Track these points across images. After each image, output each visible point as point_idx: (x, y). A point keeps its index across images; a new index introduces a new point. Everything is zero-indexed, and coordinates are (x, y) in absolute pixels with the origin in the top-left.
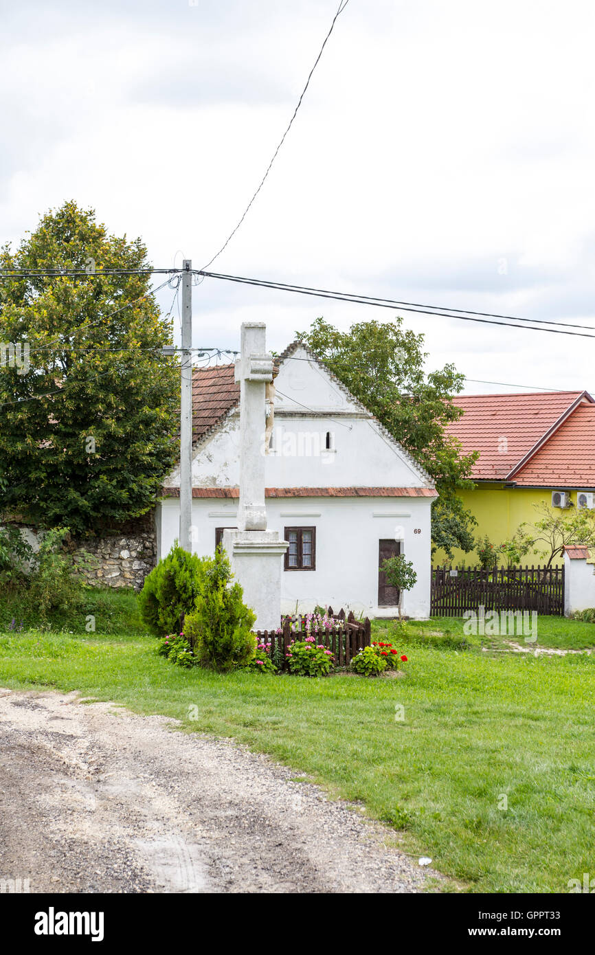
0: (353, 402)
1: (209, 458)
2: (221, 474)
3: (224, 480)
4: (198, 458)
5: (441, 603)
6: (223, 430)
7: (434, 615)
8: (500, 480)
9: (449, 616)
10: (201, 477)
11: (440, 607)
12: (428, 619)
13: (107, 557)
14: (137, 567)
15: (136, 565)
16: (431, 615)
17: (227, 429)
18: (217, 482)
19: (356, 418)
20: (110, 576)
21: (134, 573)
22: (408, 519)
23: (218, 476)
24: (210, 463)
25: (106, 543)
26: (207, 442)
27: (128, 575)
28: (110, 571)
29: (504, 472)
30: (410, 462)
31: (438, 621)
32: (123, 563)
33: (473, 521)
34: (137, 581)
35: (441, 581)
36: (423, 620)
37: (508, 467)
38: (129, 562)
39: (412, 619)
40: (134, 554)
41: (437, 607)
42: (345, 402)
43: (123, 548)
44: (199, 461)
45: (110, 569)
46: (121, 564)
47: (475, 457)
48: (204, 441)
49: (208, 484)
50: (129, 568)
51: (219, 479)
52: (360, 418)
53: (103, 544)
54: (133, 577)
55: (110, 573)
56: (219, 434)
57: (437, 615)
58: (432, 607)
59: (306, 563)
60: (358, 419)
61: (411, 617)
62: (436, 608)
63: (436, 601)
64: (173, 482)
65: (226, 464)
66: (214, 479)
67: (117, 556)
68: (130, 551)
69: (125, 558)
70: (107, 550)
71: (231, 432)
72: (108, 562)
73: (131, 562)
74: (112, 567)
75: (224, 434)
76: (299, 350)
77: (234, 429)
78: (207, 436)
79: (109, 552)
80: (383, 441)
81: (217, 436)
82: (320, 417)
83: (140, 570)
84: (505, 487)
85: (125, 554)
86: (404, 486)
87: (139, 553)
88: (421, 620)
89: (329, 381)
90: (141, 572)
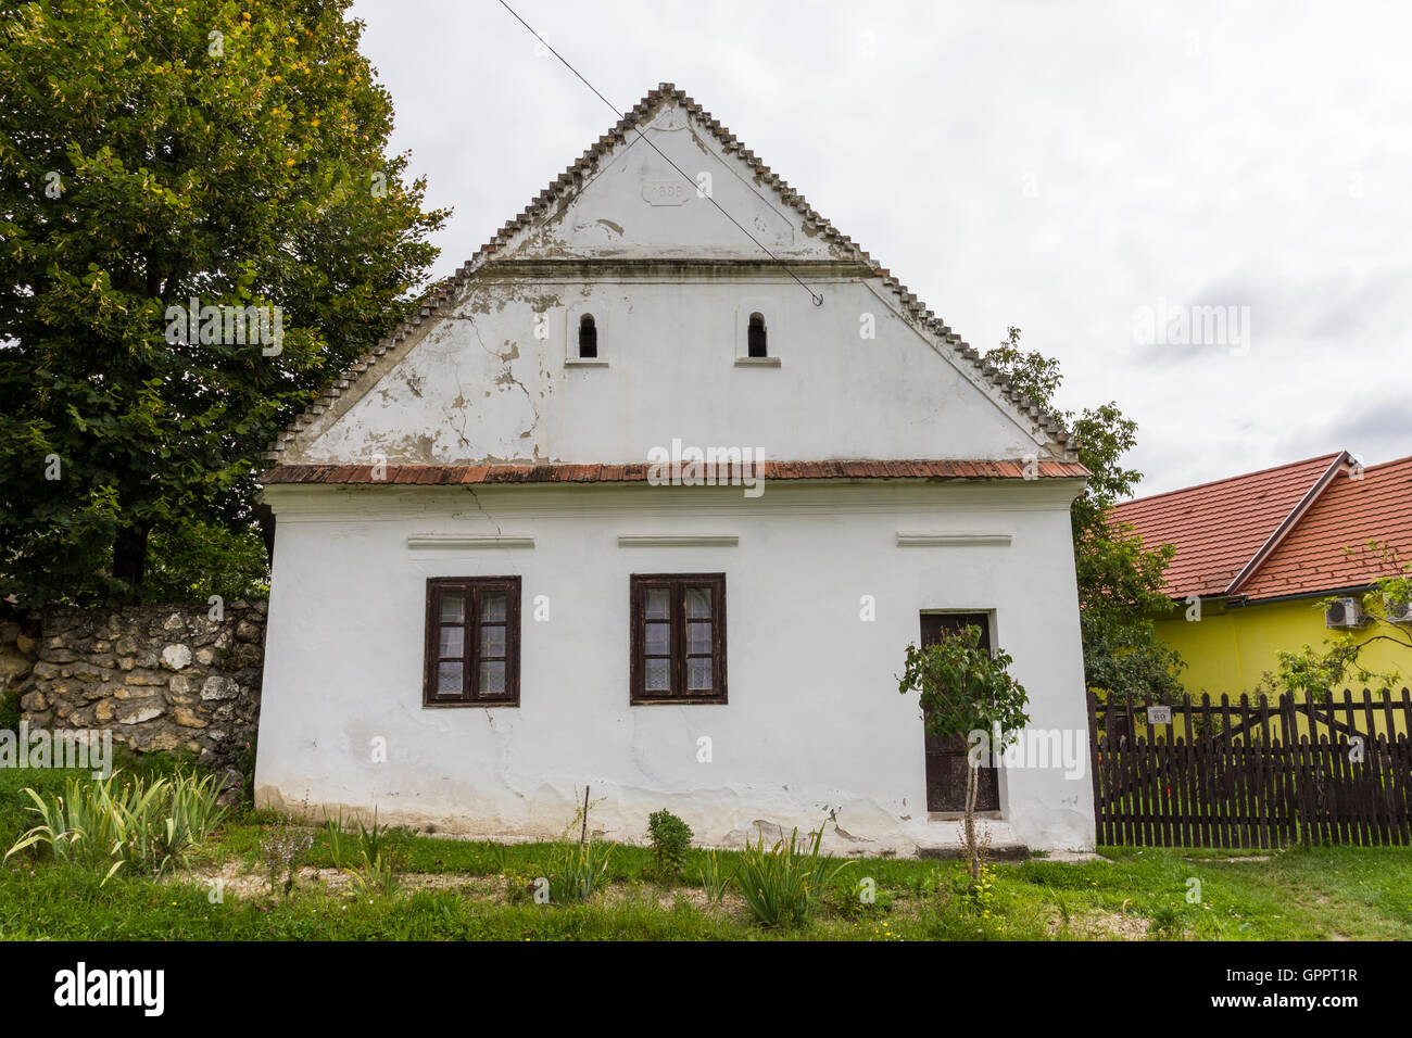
0: (821, 234)
1: (415, 387)
2: (447, 428)
3: (453, 444)
4: (382, 385)
5: (1126, 805)
6: (456, 313)
7: (1110, 843)
8: (1215, 595)
9: (1158, 843)
10: (390, 438)
11: (1126, 818)
12: (1089, 857)
13: (127, 664)
14: (213, 695)
15: (211, 691)
16: (1100, 841)
17: (467, 309)
18: (435, 451)
19: (834, 274)
20: (132, 720)
21: (207, 710)
22: (1004, 550)
23: (439, 433)
24: (417, 399)
25: (125, 625)
26: (409, 343)
27: (186, 716)
28: (133, 705)
29: (1223, 583)
30: (997, 389)
31: (1125, 864)
32: (173, 681)
33: (1176, 660)
34: (214, 735)
35: (1123, 738)
36: (1076, 858)
37: (1229, 575)
38: (192, 680)
39: (1039, 854)
40: (205, 656)
41: (1118, 818)
42: (798, 232)
43: (172, 638)
44: (385, 394)
45: (133, 699)
46: (167, 685)
47: (1167, 553)
48: (400, 341)
49: (408, 455)
50: (187, 695)
51: (441, 442)
52: (846, 274)
53: (115, 627)
54: (199, 723)
55: (136, 711)
56: (445, 322)
57: (1120, 842)
58: (1099, 819)
59: (699, 680)
60: (841, 279)
61: (1033, 846)
62: (1114, 818)
63: (1112, 798)
64: (310, 452)
65: (460, 402)
66: (426, 443)
67: (152, 659)
68: (194, 648)
69: (178, 665)
70: (125, 644)
71: (479, 317)
72: (129, 679)
73: (197, 681)
74: (140, 693)
75: (458, 324)
76: (666, 107)
77: (485, 309)
78: (407, 328)
79: (134, 648)
80: (916, 337)
81: (437, 329)
82: (729, 273)
83: (221, 702)
84: (1226, 608)
85: (176, 655)
86: (983, 456)
87: (219, 653)
88: (1066, 858)
89: (752, 184)
90: (225, 710)
